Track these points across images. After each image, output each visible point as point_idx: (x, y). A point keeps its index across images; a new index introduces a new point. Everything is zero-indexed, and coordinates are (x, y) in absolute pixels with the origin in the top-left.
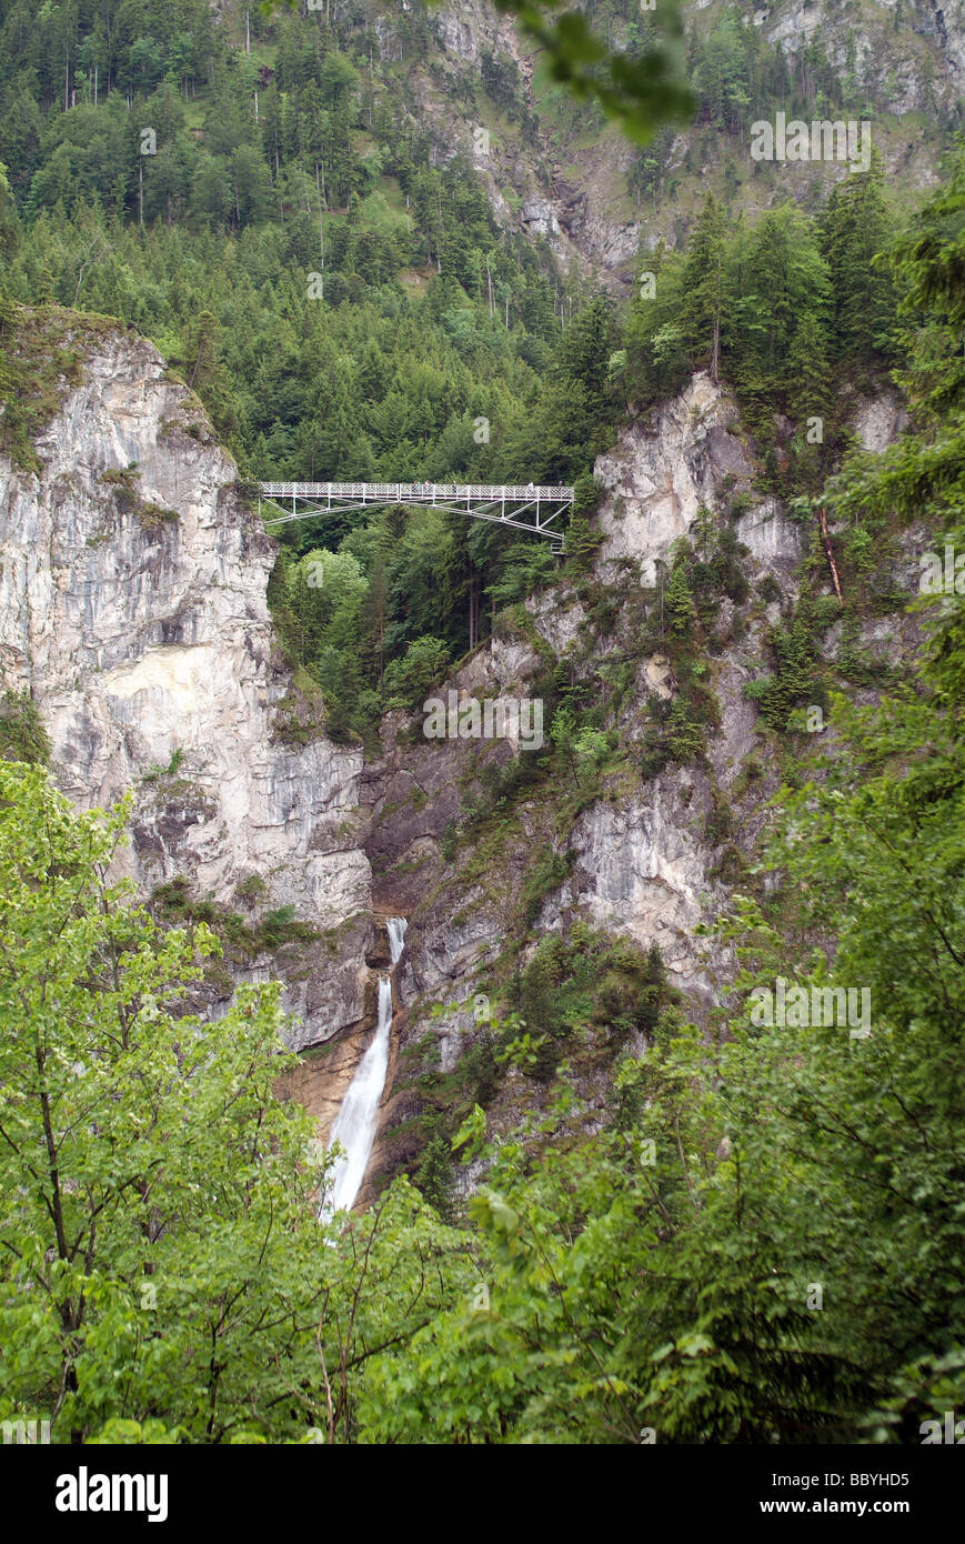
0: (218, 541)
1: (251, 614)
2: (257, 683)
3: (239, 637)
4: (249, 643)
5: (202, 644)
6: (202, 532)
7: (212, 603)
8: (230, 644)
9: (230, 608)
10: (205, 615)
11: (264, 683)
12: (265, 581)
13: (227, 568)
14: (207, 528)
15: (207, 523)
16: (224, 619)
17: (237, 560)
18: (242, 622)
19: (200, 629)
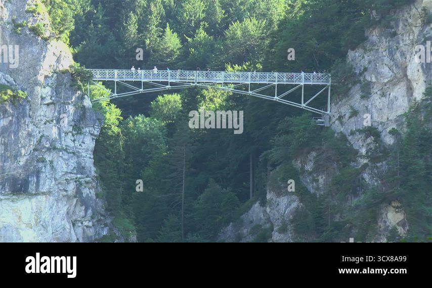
0: (56, 114)
1: (81, 169)
2: (86, 223)
3: (71, 187)
4: (78, 192)
5: (44, 193)
6: (44, 108)
7: (51, 162)
8: (65, 193)
9: (65, 166)
10: (46, 172)
11: (90, 224)
12: (92, 145)
13: (63, 135)
14: (48, 105)
15: (48, 101)
16: (60, 174)
17: (71, 129)
18: (74, 176)
19: (42, 182)
